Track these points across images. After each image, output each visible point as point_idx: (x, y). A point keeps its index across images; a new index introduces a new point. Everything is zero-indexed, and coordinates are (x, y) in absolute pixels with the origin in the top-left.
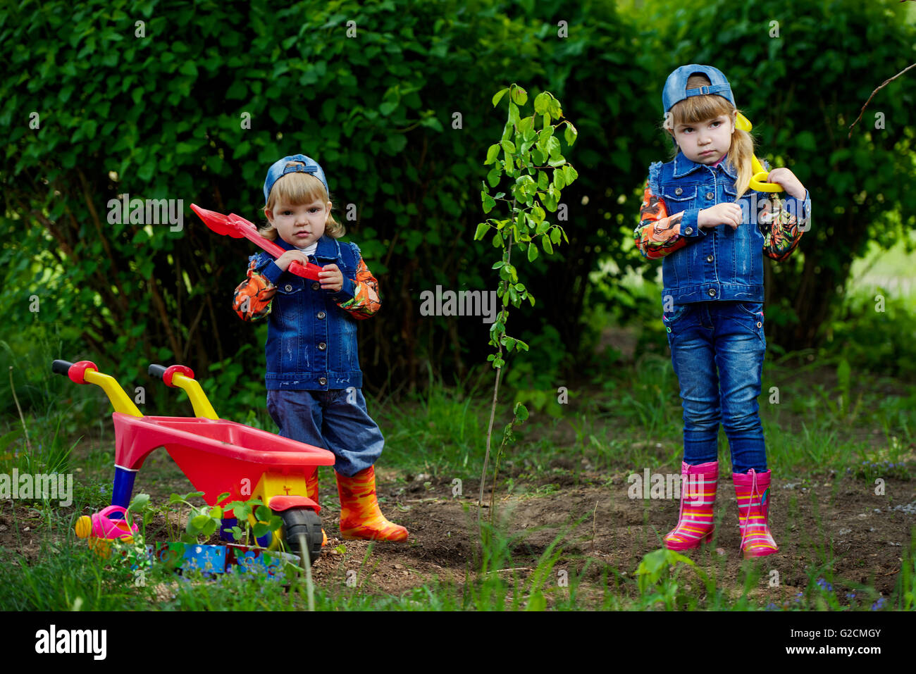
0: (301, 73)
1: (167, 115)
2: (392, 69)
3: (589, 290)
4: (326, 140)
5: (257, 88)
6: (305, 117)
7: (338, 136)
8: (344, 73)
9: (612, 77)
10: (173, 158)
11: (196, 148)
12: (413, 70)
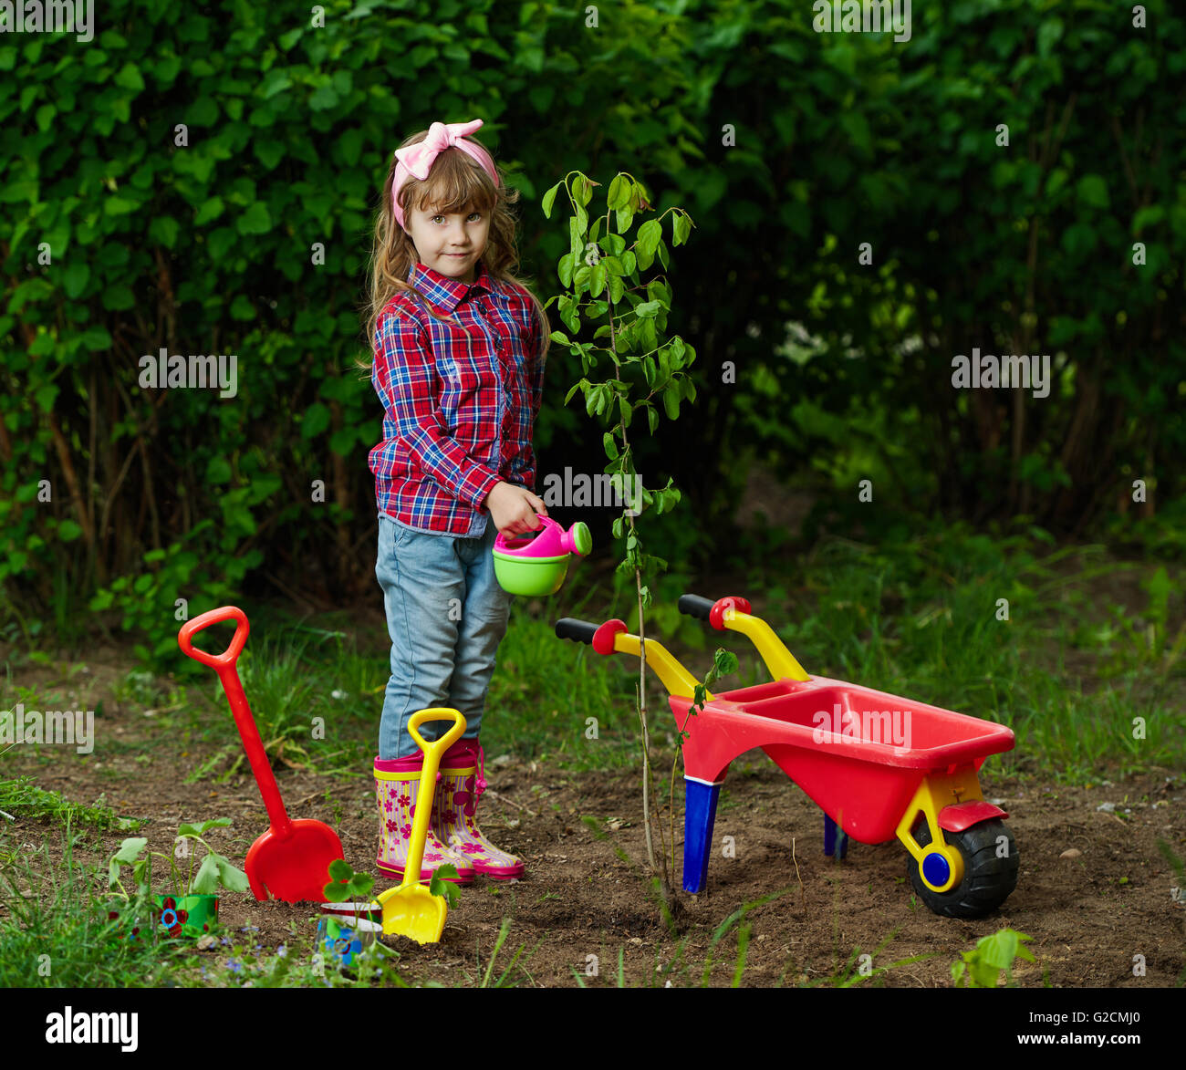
0: (309, 89)
1: (87, 148)
2: (454, 83)
3: (731, 419)
4: (344, 196)
5: (235, 109)
6: (311, 156)
7: (363, 191)
8: (379, 91)
9: (785, 84)
10: (98, 222)
11: (136, 206)
12: (486, 85)
